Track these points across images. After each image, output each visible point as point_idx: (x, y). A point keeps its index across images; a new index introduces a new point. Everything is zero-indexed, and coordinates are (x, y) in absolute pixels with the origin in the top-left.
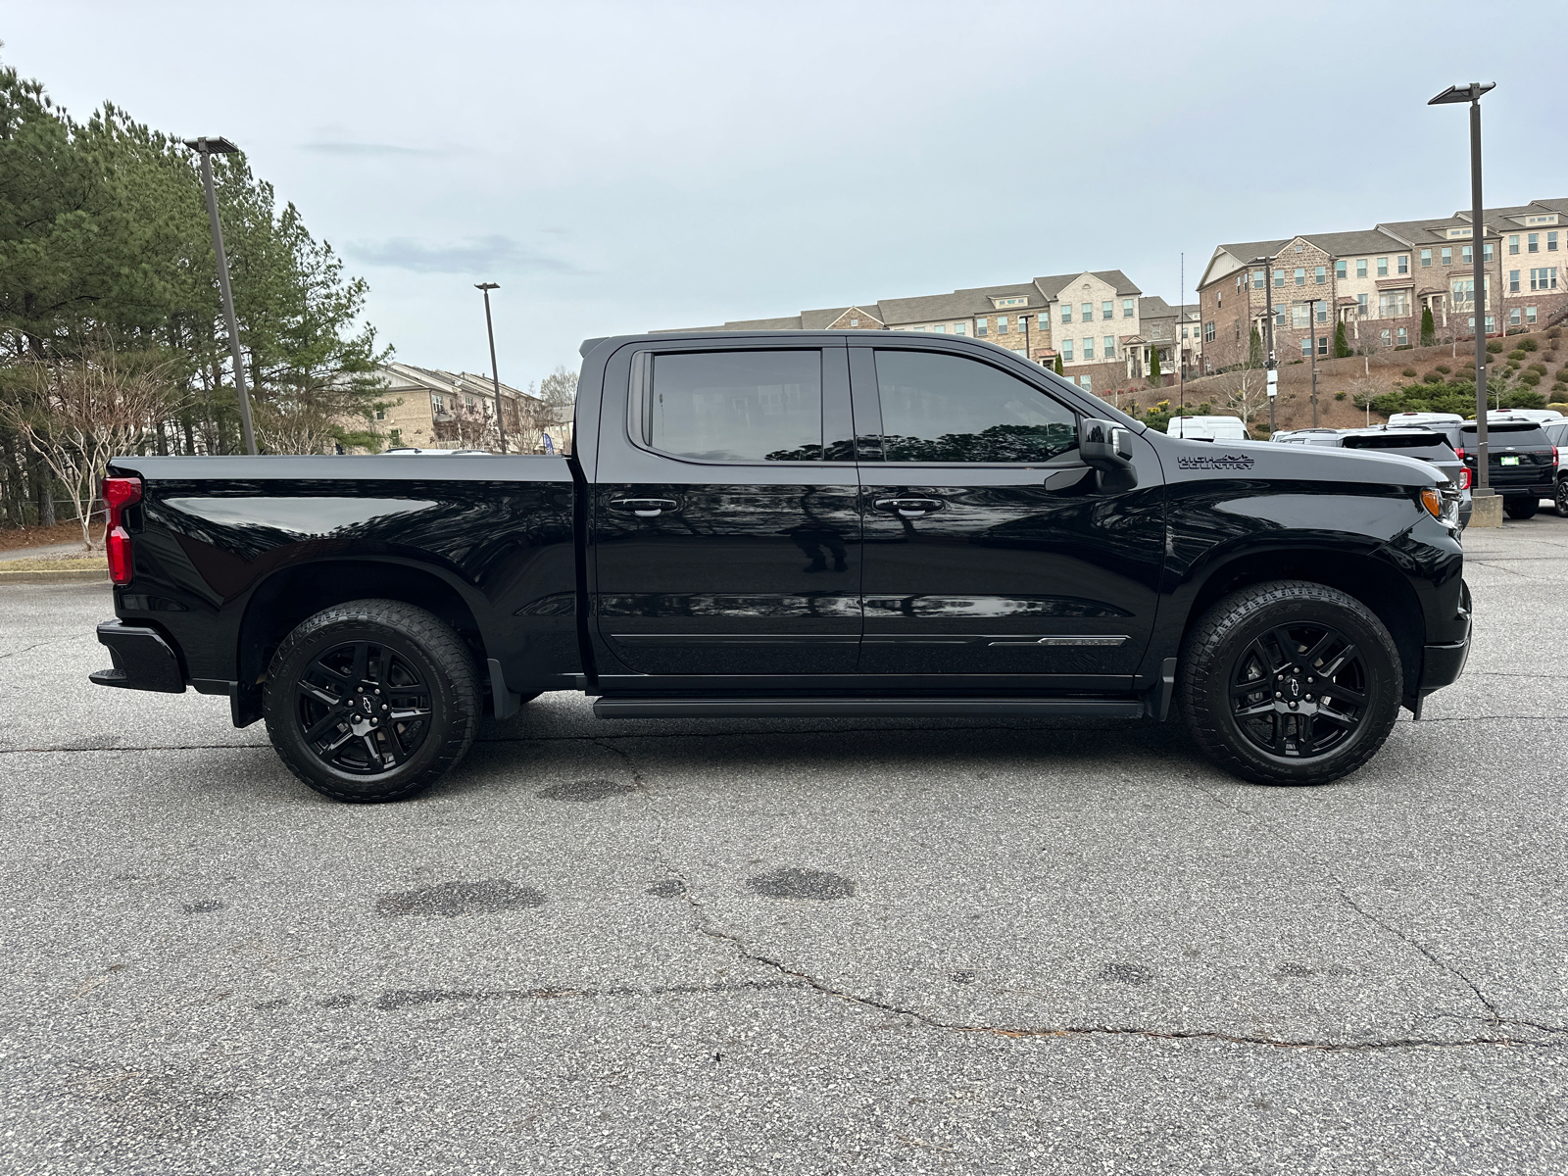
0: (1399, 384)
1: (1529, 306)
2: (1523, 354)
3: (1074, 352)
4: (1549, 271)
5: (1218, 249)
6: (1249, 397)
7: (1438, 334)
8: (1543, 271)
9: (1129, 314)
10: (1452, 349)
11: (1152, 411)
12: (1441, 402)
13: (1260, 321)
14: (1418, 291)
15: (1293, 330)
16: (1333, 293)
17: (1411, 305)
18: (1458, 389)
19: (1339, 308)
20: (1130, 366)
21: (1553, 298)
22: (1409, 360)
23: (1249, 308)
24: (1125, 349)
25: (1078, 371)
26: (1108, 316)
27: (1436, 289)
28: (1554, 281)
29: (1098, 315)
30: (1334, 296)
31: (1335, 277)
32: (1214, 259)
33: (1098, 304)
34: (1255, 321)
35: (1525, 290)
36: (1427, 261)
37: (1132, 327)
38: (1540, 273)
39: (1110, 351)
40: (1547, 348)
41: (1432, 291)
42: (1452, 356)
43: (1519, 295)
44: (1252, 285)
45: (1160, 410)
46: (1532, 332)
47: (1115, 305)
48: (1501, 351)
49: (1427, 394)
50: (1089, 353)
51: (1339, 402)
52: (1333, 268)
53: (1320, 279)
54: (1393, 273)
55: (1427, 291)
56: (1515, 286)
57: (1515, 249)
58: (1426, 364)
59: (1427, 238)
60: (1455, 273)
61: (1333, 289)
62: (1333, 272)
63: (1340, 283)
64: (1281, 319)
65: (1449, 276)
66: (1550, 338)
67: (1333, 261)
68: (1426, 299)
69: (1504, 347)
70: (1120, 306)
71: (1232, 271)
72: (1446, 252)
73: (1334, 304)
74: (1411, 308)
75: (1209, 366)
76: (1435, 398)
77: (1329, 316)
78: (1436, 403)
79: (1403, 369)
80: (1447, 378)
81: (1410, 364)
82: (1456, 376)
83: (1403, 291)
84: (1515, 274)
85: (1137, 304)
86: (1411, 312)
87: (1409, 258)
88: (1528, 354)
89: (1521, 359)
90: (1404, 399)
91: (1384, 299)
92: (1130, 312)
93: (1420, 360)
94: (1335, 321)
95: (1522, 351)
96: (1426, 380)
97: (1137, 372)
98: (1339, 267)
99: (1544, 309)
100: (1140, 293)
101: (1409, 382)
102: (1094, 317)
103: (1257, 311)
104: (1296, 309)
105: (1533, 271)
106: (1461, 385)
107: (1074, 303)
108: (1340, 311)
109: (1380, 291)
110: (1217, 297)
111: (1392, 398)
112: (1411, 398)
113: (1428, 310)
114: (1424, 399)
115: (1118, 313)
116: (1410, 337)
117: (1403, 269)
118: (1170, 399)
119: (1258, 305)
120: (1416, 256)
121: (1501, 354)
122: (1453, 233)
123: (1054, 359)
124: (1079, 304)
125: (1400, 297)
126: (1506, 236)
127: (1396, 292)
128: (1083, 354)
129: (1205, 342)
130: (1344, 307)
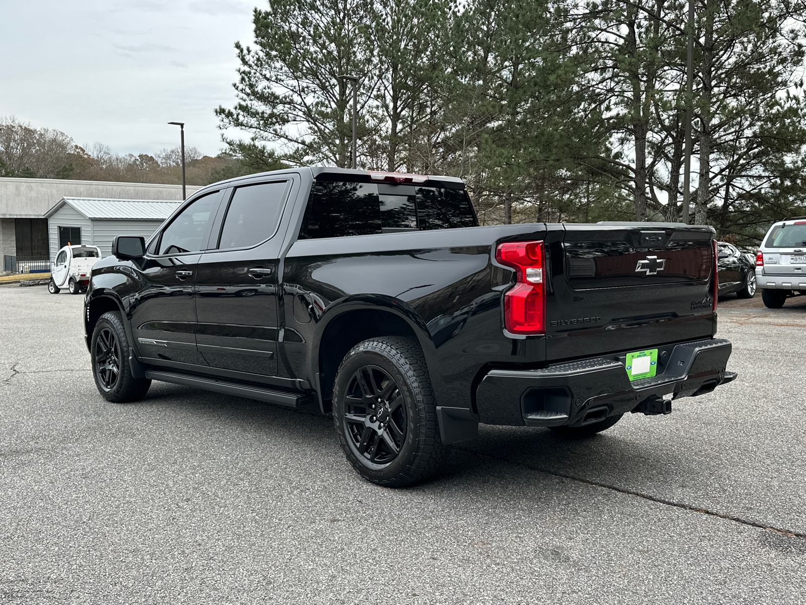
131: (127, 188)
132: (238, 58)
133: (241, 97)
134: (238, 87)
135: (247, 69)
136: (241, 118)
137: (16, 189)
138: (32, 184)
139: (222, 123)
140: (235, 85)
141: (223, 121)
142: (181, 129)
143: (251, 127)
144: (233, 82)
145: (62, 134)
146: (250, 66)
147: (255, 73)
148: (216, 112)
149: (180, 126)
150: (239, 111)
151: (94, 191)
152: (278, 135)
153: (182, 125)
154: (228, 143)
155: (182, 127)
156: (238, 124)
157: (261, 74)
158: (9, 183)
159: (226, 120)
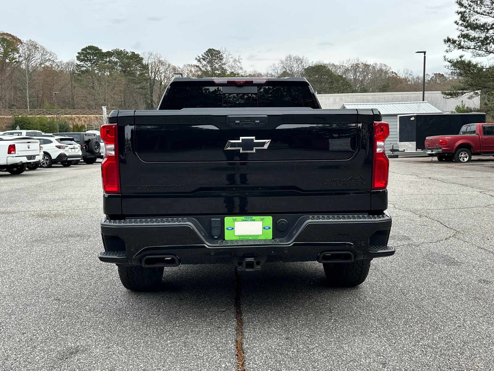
131: (397, 95)
132: (457, 4)
133: (460, 29)
134: (458, 23)
135: (463, 10)
136: (462, 43)
137: (334, 100)
138: (343, 97)
139: (448, 48)
140: (456, 22)
141: (449, 46)
142: (424, 55)
143: (469, 48)
144: (455, 20)
145: (385, 65)
146: (466, 7)
147: (469, 12)
148: (445, 41)
149: (423, 53)
150: (461, 39)
151: (377, 99)
152: (488, 52)
153: (425, 53)
154: (449, 62)
155: (425, 54)
156: (461, 47)
157: (474, 11)
158: (331, 97)
159: (452, 46)
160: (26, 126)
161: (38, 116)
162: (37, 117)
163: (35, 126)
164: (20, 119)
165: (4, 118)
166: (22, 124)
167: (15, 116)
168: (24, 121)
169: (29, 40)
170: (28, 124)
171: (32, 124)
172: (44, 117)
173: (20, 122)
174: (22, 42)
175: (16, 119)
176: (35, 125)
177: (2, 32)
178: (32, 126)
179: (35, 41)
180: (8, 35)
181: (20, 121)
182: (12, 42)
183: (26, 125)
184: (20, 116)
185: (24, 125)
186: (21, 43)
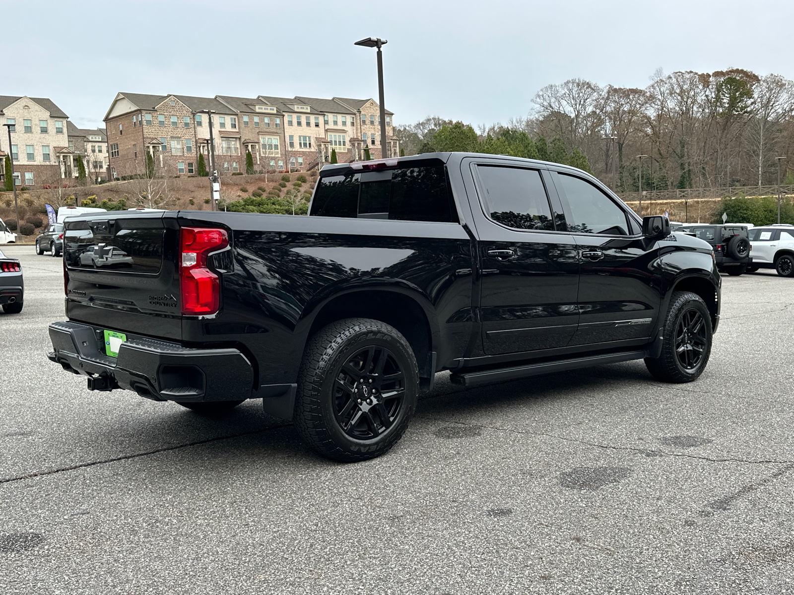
0: (239, 196)
1: (299, 156)
2: (301, 184)
3: (19, 154)
4: (307, 138)
5: (118, 95)
6: (153, 197)
7: (256, 168)
8: (305, 137)
9: (59, 131)
10: (265, 178)
11: (85, 202)
12: (264, 209)
13: (151, 147)
14: (243, 140)
15: (172, 155)
16: (195, 135)
17: (239, 148)
18: (272, 201)
19: (199, 145)
20: (63, 169)
21: (310, 153)
22: (243, 181)
23: (143, 138)
24: (59, 157)
25: (24, 168)
26: (44, 130)
27: (252, 140)
28: (310, 144)
29: (36, 129)
30: (195, 137)
31: (196, 125)
32: (116, 102)
33: (35, 121)
34: (148, 147)
35: (297, 148)
36: (246, 123)
37: (63, 141)
38: (303, 138)
39: (46, 157)
40: (311, 182)
41: (251, 141)
42: (265, 182)
43: (294, 150)
44: (144, 123)
45: (90, 202)
46: (302, 172)
47: (49, 124)
48: (289, 181)
49: (256, 203)
50: (31, 156)
51: (207, 205)
52: (194, 119)
53: (187, 124)
54: (228, 128)
55: (248, 141)
56: (292, 145)
57: (290, 123)
58: (252, 185)
59: (245, 109)
60: (261, 132)
61: (195, 132)
62: (194, 121)
63: (199, 129)
64: (164, 147)
65: (258, 133)
66: (312, 176)
67: (194, 115)
68: (248, 146)
69: (290, 179)
70: (53, 125)
71: (130, 111)
72: (256, 119)
73: (196, 141)
74: (239, 150)
75: (115, 174)
76: (261, 206)
77: (194, 149)
78: (262, 209)
79: (240, 187)
80: (264, 196)
81: (243, 184)
82: (269, 194)
83: (234, 139)
84: (291, 137)
85: (65, 125)
86: (239, 153)
87: (237, 119)
88: (303, 184)
89: (300, 187)
90: (244, 205)
91: (224, 142)
92: (61, 130)
93: (248, 182)
94: (197, 153)
95: (300, 182)
96: (254, 195)
97: (68, 173)
98: (197, 118)
99: (306, 159)
100: (68, 118)
101: (245, 196)
102: (33, 130)
103: (149, 140)
104: (173, 142)
105: (300, 137)
106: (273, 199)
107: (17, 118)
108: (200, 147)
109: (222, 137)
110: (119, 128)
111: (238, 204)
112: (248, 205)
113: (249, 152)
114: (255, 206)
115: (52, 129)
116: (240, 168)
117: (234, 126)
118: (97, 195)
119: (149, 136)
120: (240, 119)
121: (290, 183)
122: (259, 108)
123: (4, 158)
124: (21, 119)
125: (233, 143)
126: (286, 114)
127: (231, 139)
128: (26, 156)
129: (111, 157)
130: (202, 145)
160: (742, 213)
161: (763, 197)
162: (761, 198)
163: (756, 212)
164: (733, 202)
165: (708, 202)
166: (735, 210)
167: (725, 198)
168: (739, 206)
169: (769, 75)
170: (745, 209)
171: (751, 210)
172: (772, 197)
173: (733, 207)
174: (760, 78)
175: (727, 203)
176: (756, 210)
177: (730, 69)
178: (751, 213)
179: (779, 75)
180: (738, 71)
181: (733, 205)
182: (742, 82)
183: (741, 211)
184: (733, 198)
185: (739, 212)
186: (758, 81)
